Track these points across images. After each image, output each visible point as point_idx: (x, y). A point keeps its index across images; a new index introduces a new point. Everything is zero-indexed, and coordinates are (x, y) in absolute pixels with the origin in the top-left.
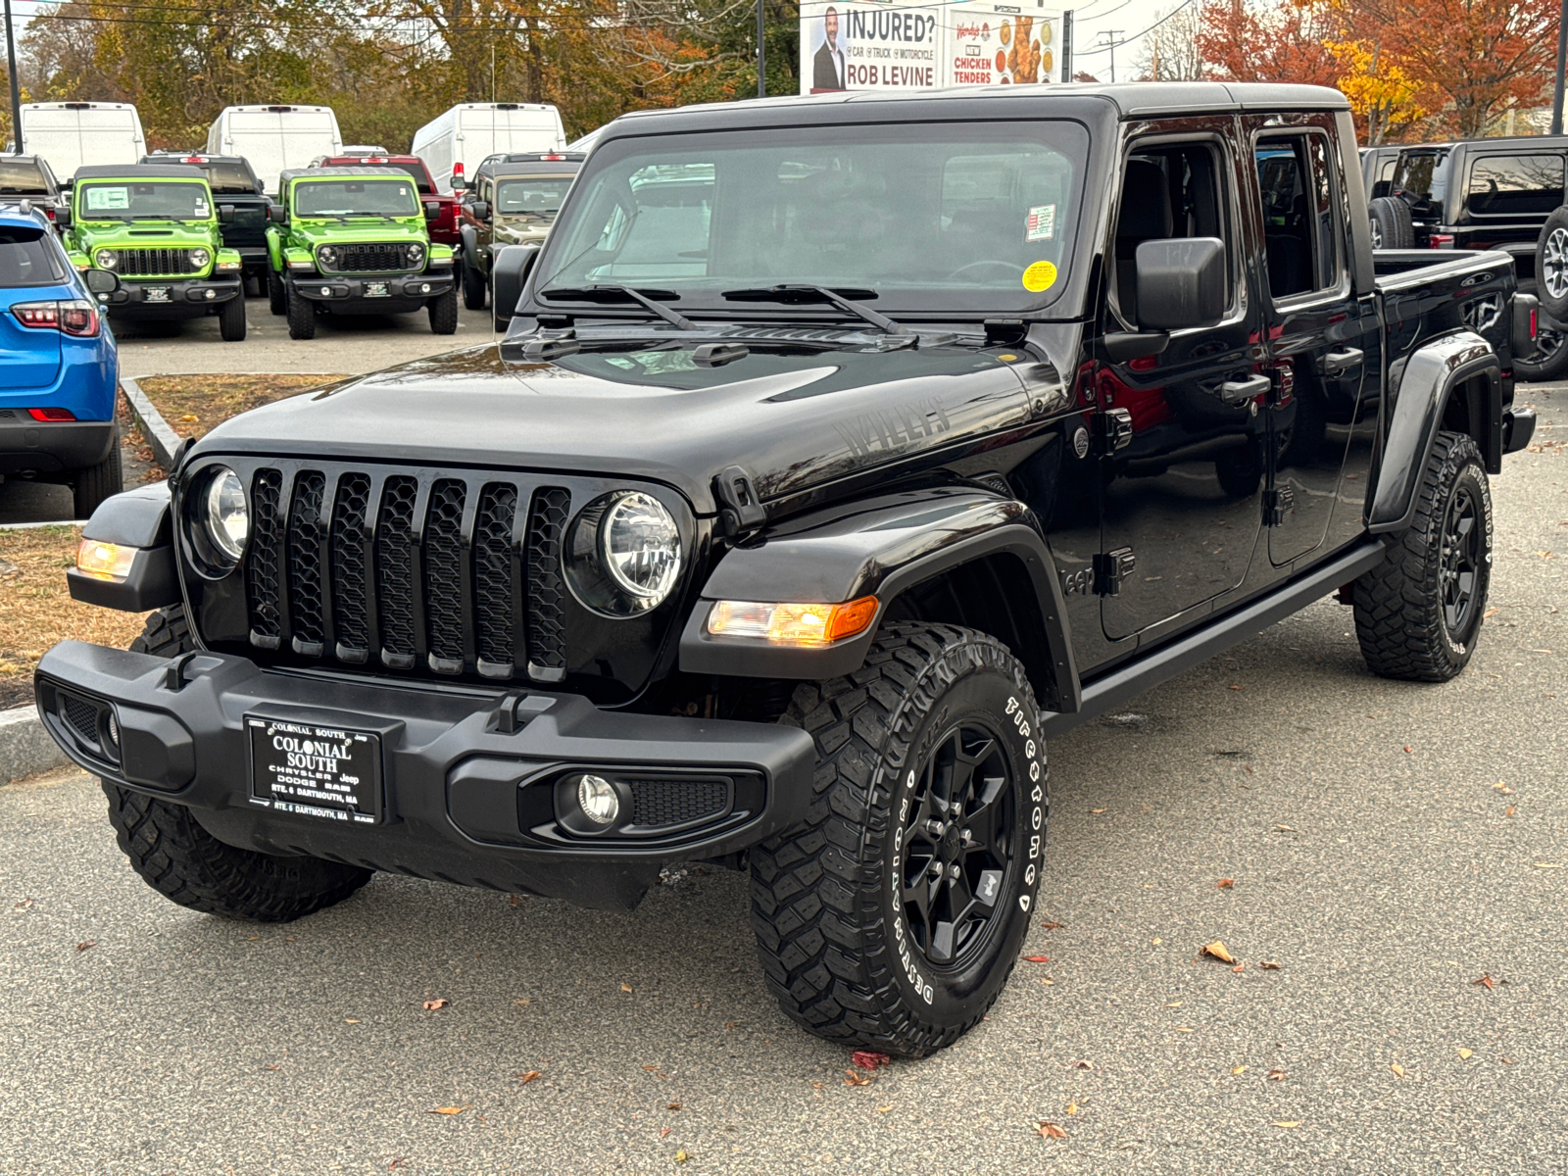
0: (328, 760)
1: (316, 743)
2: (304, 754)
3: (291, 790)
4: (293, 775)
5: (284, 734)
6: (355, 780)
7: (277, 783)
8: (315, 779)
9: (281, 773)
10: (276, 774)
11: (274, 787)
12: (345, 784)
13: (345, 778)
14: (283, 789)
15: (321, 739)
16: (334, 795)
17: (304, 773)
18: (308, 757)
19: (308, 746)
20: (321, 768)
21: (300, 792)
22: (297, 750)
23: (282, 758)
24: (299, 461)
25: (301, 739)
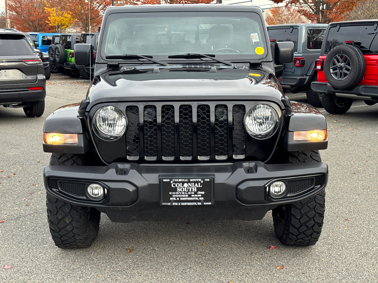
0: (193, 188)
1: (189, 184)
2: (184, 187)
3: (178, 199)
4: (179, 194)
5: (176, 182)
6: (203, 193)
7: (172, 197)
8: (188, 194)
9: (174, 194)
10: (172, 194)
11: (171, 199)
12: (199, 194)
13: (199, 193)
14: (175, 199)
15: (192, 182)
16: (195, 198)
17: (183, 193)
18: (186, 188)
19: (186, 185)
20: (190, 191)
21: (181, 199)
22: (181, 186)
23: (175, 190)
24: (143, 103)
25: (183, 183)
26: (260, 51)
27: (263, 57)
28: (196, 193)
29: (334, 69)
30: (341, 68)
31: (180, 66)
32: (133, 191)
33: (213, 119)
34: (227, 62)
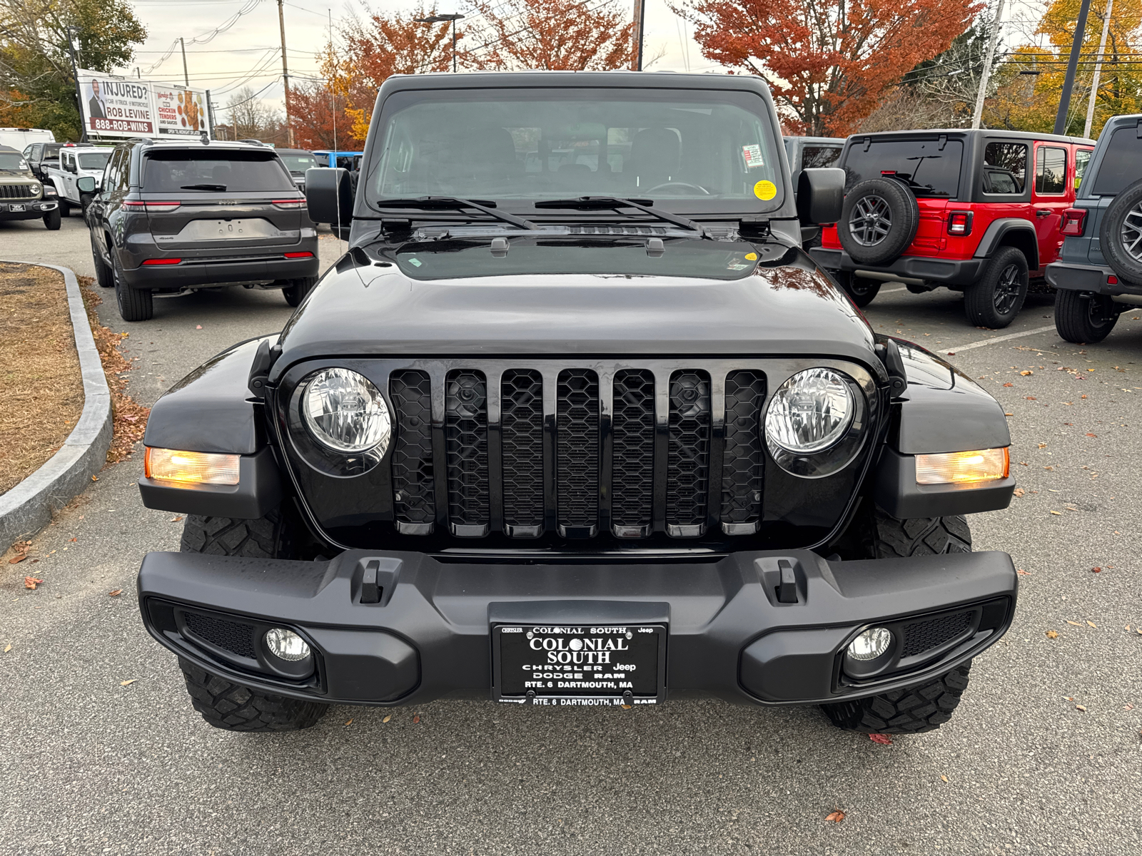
0: (600, 654)
1: (587, 641)
2: (570, 651)
3: (550, 685)
4: (554, 671)
5: (544, 636)
6: (631, 668)
7: (532, 679)
8: (583, 672)
9: (537, 671)
10: (532, 671)
11: (528, 684)
12: (619, 672)
13: (619, 667)
14: (539, 684)
15: (597, 636)
16: (605, 683)
17: (568, 668)
18: (575, 654)
19: (575, 644)
20: (590, 661)
21: (560, 685)
22: (560, 648)
23: (541, 657)
24: (445, 361)
25: (567, 639)
26: (766, 191)
27: (774, 207)
28: (607, 668)
29: (857, 225)
30: (871, 223)
31: (563, 231)
32: (405, 663)
33: (663, 413)
34: (685, 221)
